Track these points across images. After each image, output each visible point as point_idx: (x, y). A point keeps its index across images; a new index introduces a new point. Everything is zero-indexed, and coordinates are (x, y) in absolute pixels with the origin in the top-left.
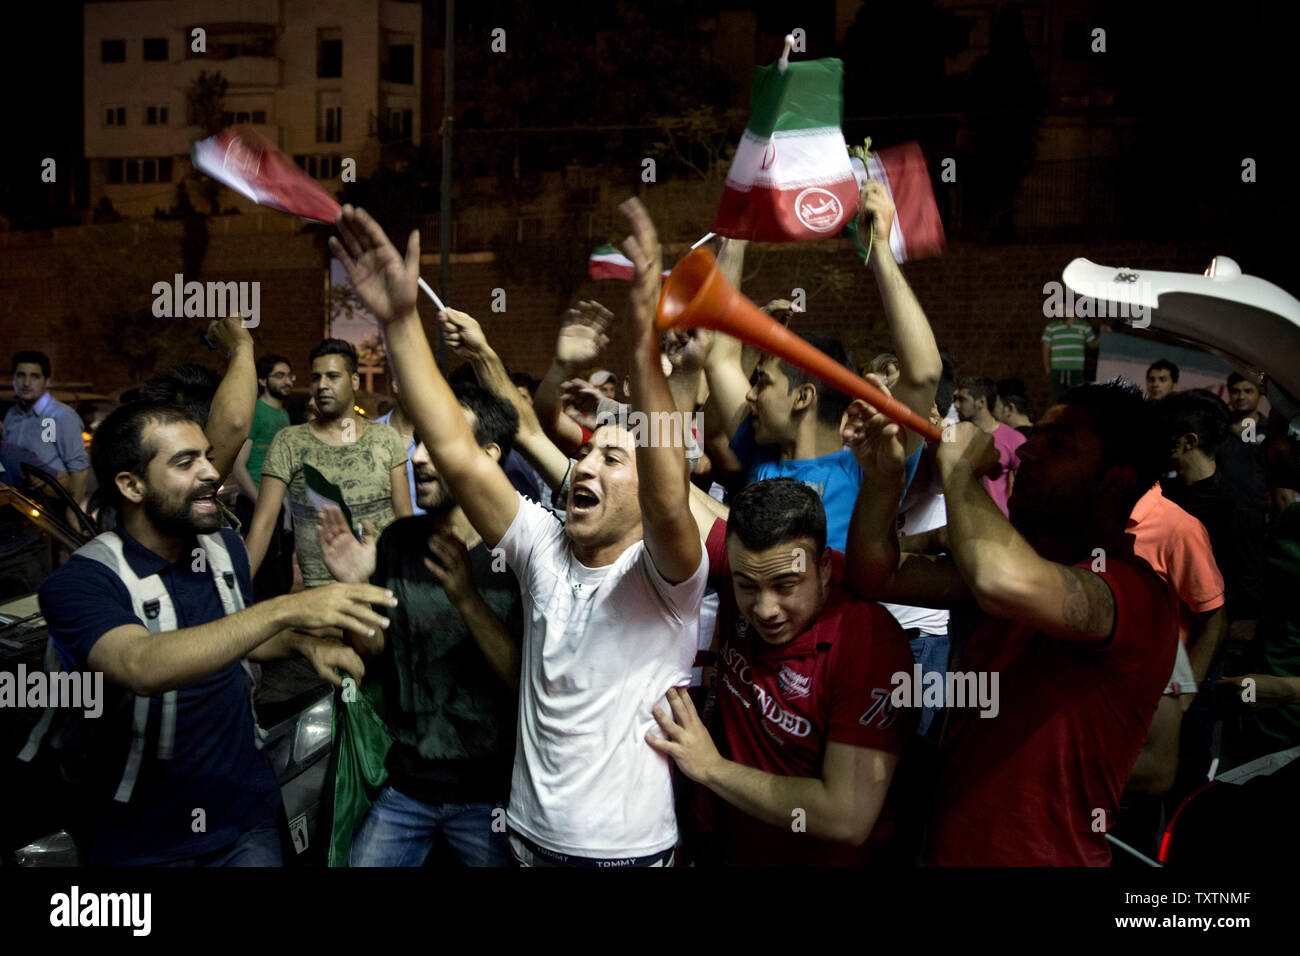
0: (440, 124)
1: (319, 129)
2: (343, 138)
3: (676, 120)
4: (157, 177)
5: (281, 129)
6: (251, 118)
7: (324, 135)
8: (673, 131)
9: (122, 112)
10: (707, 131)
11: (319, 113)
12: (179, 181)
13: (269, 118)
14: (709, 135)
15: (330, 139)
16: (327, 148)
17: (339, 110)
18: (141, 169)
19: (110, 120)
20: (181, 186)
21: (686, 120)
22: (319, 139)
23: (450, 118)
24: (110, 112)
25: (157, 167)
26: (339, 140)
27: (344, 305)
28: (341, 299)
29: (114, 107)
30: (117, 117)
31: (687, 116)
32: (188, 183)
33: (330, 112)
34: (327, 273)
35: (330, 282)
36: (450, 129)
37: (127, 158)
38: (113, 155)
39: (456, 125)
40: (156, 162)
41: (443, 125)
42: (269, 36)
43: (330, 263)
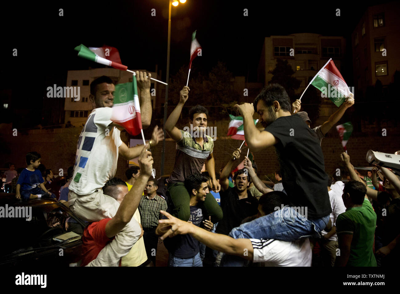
3: (227, 105)
18: (79, 113)
19: (72, 101)
31: (230, 104)
34: (129, 143)
35: (130, 145)
36: (167, 106)
37: (75, 111)
38: (72, 109)
39: (168, 105)
40: (84, 112)
41: (165, 105)
42: (116, 80)
43: (130, 140)
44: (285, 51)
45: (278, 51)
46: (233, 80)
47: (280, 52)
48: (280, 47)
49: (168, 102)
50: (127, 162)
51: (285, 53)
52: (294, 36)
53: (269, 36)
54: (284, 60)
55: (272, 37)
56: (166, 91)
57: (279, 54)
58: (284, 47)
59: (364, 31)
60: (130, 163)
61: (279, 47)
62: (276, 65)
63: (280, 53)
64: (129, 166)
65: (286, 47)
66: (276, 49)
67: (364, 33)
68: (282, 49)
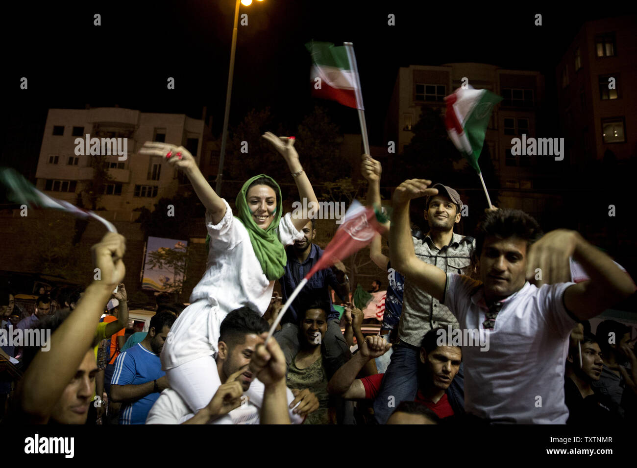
0: (216, 177)
1: (149, 173)
2: (160, 178)
3: (334, 184)
4: (68, 190)
5: (131, 172)
6: (117, 166)
7: (151, 176)
8: (333, 189)
9: (57, 158)
10: (349, 190)
11: (150, 165)
12: (78, 193)
13: (126, 166)
14: (349, 192)
15: (154, 178)
16: (152, 183)
17: (160, 165)
18: (61, 185)
19: (51, 161)
20: (80, 195)
21: (339, 184)
22: (148, 178)
23: (221, 175)
24: (51, 158)
25: (69, 185)
26: (158, 179)
27: (159, 262)
28: (157, 258)
29: (54, 156)
30: (55, 160)
31: (339, 182)
32: (83, 193)
33: (156, 166)
34: (145, 243)
35: (146, 248)
36: (221, 179)
37: (55, 179)
38: (49, 177)
39: (223, 178)
40: (69, 182)
41: (218, 178)
42: (132, 129)
43: (147, 238)
44: (434, 93)
45: (424, 93)
46: (339, 140)
47: (425, 94)
48: (425, 85)
49: (223, 173)
50: (139, 279)
51: (435, 96)
52: (451, 66)
53: (407, 66)
54: (435, 108)
55: (412, 67)
56: (221, 154)
57: (425, 98)
58: (434, 85)
59: (579, 63)
60: (144, 282)
61: (423, 86)
62: (420, 116)
63: (426, 96)
64: (143, 286)
65: (438, 87)
66: (419, 89)
67: (580, 66)
68: (431, 90)
